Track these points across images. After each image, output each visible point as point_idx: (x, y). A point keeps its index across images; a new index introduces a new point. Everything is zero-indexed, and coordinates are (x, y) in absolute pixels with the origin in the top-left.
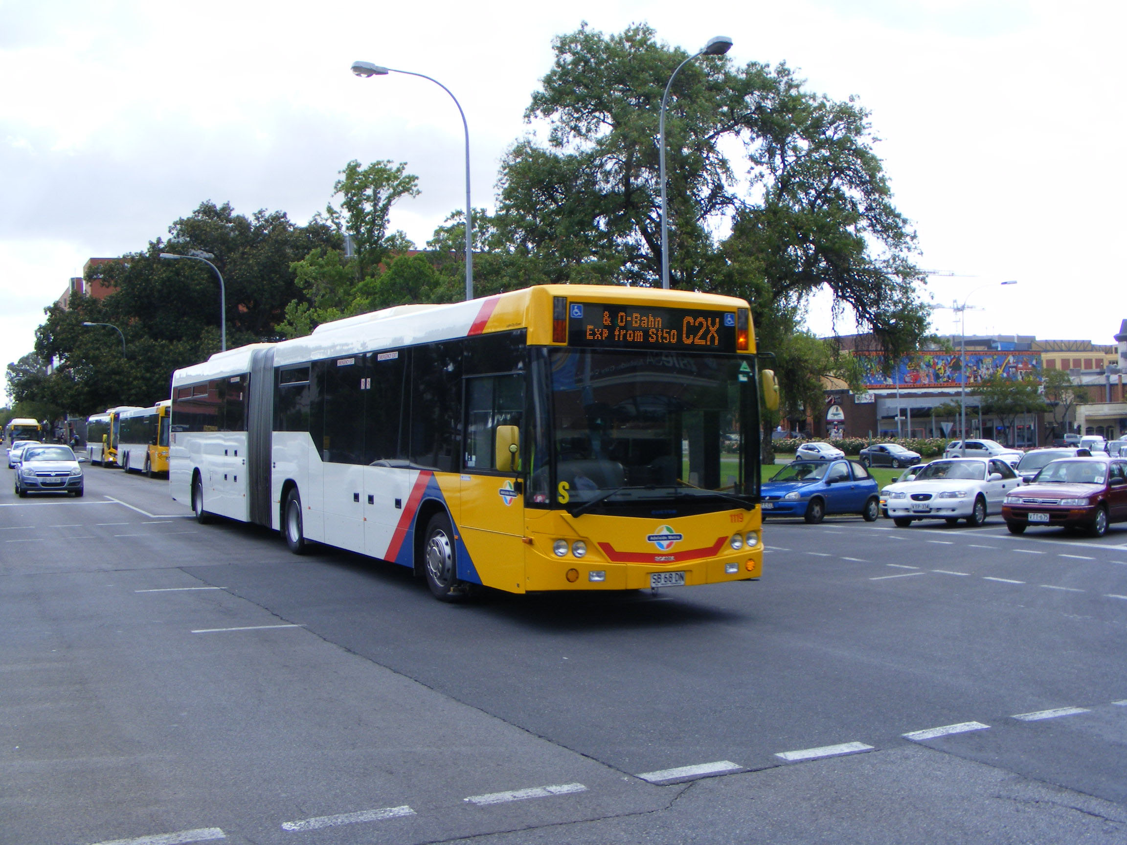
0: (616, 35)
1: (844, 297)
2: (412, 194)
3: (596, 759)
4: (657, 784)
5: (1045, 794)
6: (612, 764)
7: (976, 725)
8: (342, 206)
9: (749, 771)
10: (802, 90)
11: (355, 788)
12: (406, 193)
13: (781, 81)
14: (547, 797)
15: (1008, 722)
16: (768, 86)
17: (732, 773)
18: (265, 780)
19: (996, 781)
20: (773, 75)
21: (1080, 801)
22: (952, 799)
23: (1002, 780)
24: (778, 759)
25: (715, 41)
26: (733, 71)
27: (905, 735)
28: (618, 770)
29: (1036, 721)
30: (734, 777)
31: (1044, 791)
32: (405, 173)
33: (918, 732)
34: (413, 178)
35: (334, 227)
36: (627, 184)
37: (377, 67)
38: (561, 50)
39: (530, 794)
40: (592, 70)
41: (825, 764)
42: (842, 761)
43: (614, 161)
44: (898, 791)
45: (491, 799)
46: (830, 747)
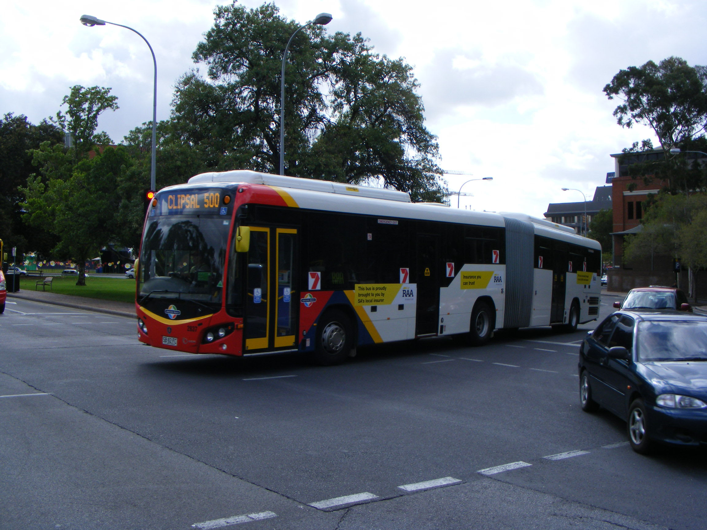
0: (255, 9)
1: (391, 184)
2: (113, 108)
3: (277, 492)
4: (324, 511)
5: (582, 511)
6: (289, 496)
7: (522, 464)
8: (67, 113)
9: (384, 500)
10: (370, 52)
11: (110, 518)
12: (109, 108)
13: (357, 45)
14: (250, 522)
15: (542, 461)
16: (348, 48)
17: (373, 501)
18: (42, 514)
19: (549, 503)
20: (352, 41)
21: (607, 516)
22: (525, 517)
23: (553, 503)
24: (401, 490)
25: (321, 16)
26: (326, 37)
27: (479, 471)
28: (294, 500)
29: (560, 460)
30: (375, 504)
31: (582, 510)
32: (110, 95)
33: (487, 469)
34: (114, 98)
35: (59, 126)
36: (257, 106)
37: (98, 20)
38: (219, 15)
39: (238, 520)
40: (236, 31)
41: (433, 493)
42: (444, 491)
43: (249, 90)
44: (489, 512)
45: (211, 524)
46: (433, 481)
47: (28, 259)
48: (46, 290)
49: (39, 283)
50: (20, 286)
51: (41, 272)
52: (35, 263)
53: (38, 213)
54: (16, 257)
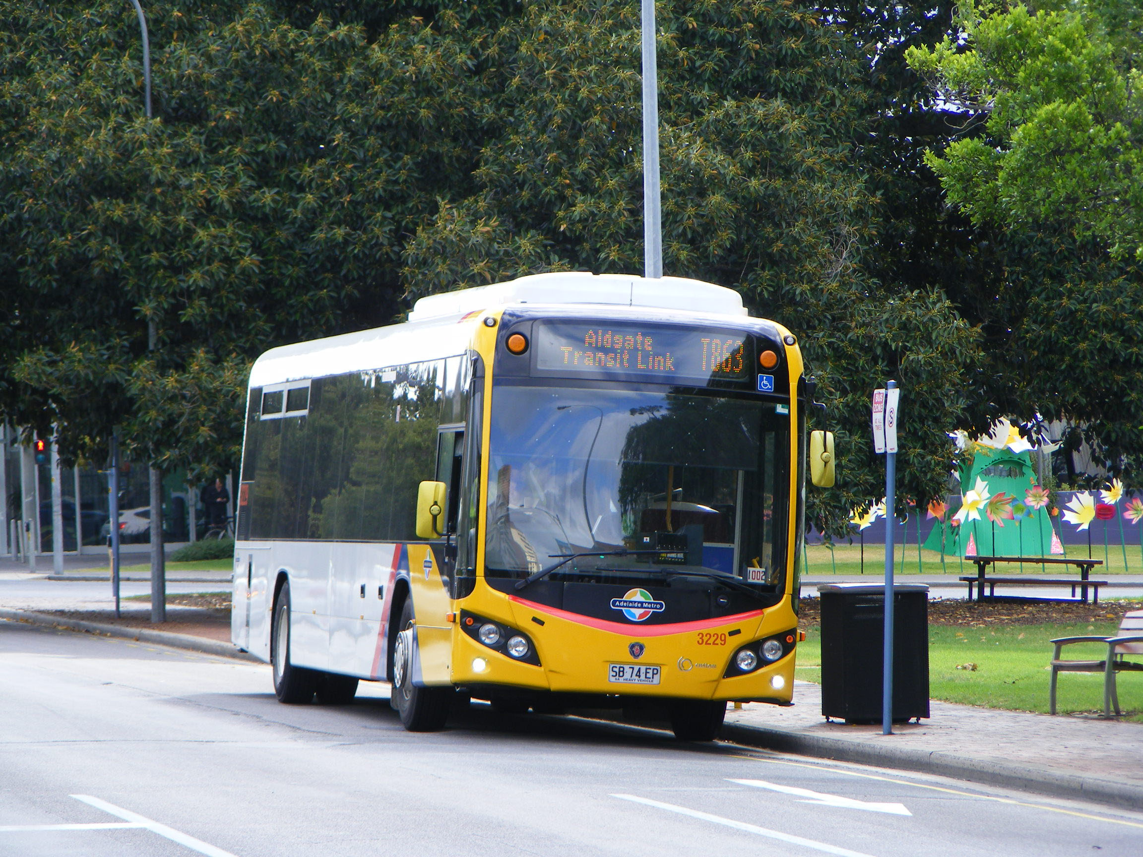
47: (986, 473)
48: (1123, 707)
49: (1069, 656)
50: (932, 677)
51: (1086, 567)
52: (1037, 501)
53: (1051, 120)
54: (901, 459)
